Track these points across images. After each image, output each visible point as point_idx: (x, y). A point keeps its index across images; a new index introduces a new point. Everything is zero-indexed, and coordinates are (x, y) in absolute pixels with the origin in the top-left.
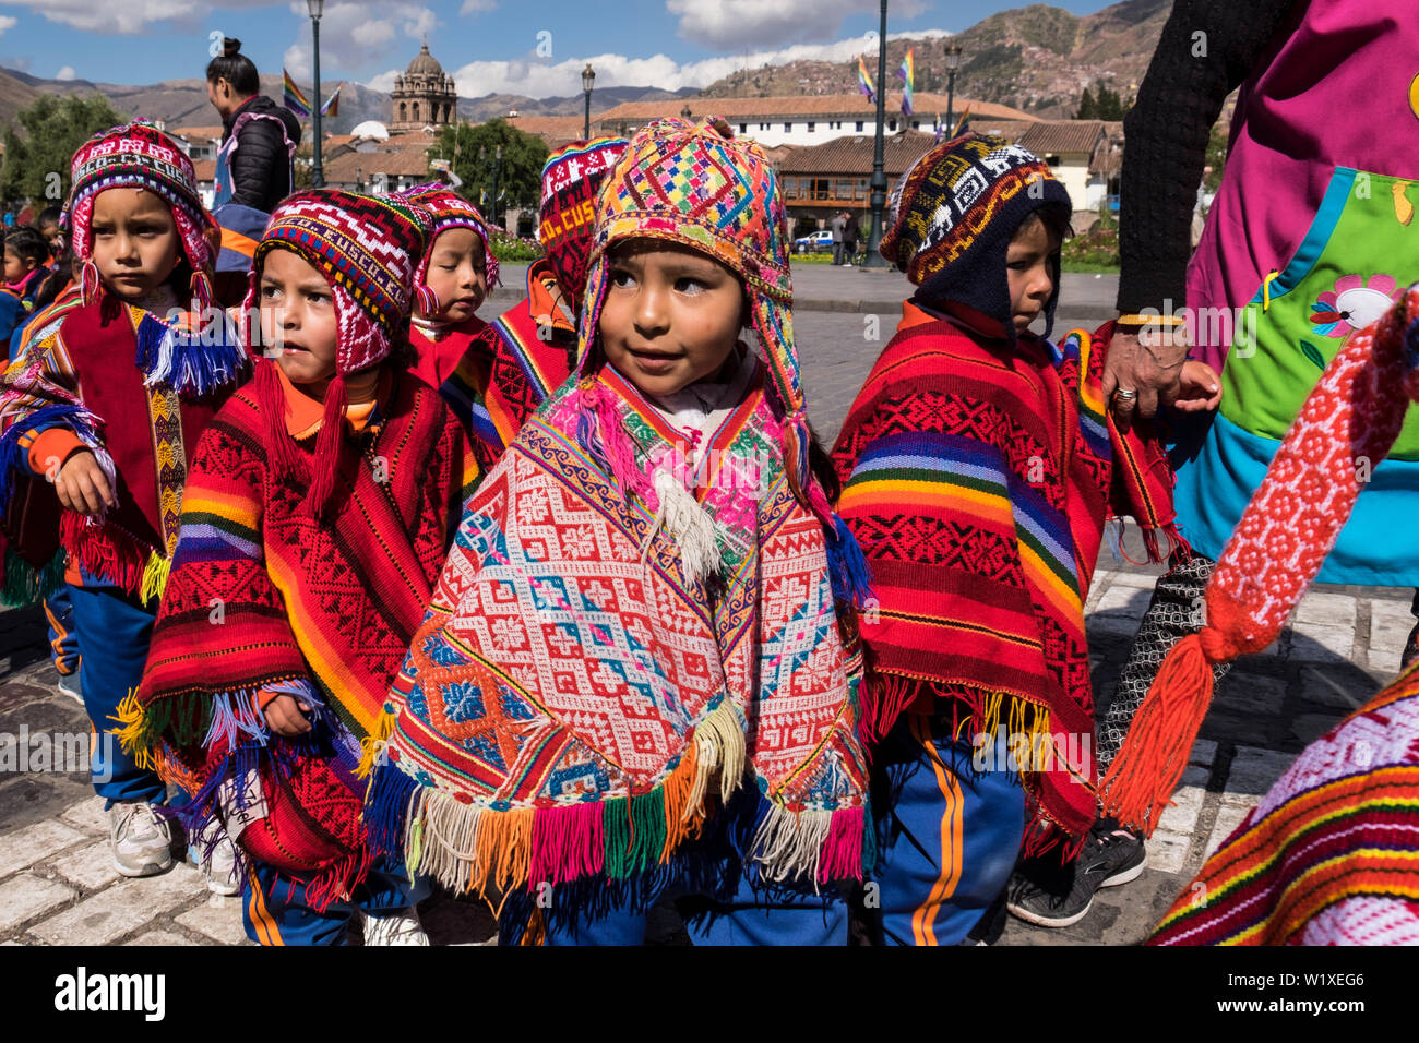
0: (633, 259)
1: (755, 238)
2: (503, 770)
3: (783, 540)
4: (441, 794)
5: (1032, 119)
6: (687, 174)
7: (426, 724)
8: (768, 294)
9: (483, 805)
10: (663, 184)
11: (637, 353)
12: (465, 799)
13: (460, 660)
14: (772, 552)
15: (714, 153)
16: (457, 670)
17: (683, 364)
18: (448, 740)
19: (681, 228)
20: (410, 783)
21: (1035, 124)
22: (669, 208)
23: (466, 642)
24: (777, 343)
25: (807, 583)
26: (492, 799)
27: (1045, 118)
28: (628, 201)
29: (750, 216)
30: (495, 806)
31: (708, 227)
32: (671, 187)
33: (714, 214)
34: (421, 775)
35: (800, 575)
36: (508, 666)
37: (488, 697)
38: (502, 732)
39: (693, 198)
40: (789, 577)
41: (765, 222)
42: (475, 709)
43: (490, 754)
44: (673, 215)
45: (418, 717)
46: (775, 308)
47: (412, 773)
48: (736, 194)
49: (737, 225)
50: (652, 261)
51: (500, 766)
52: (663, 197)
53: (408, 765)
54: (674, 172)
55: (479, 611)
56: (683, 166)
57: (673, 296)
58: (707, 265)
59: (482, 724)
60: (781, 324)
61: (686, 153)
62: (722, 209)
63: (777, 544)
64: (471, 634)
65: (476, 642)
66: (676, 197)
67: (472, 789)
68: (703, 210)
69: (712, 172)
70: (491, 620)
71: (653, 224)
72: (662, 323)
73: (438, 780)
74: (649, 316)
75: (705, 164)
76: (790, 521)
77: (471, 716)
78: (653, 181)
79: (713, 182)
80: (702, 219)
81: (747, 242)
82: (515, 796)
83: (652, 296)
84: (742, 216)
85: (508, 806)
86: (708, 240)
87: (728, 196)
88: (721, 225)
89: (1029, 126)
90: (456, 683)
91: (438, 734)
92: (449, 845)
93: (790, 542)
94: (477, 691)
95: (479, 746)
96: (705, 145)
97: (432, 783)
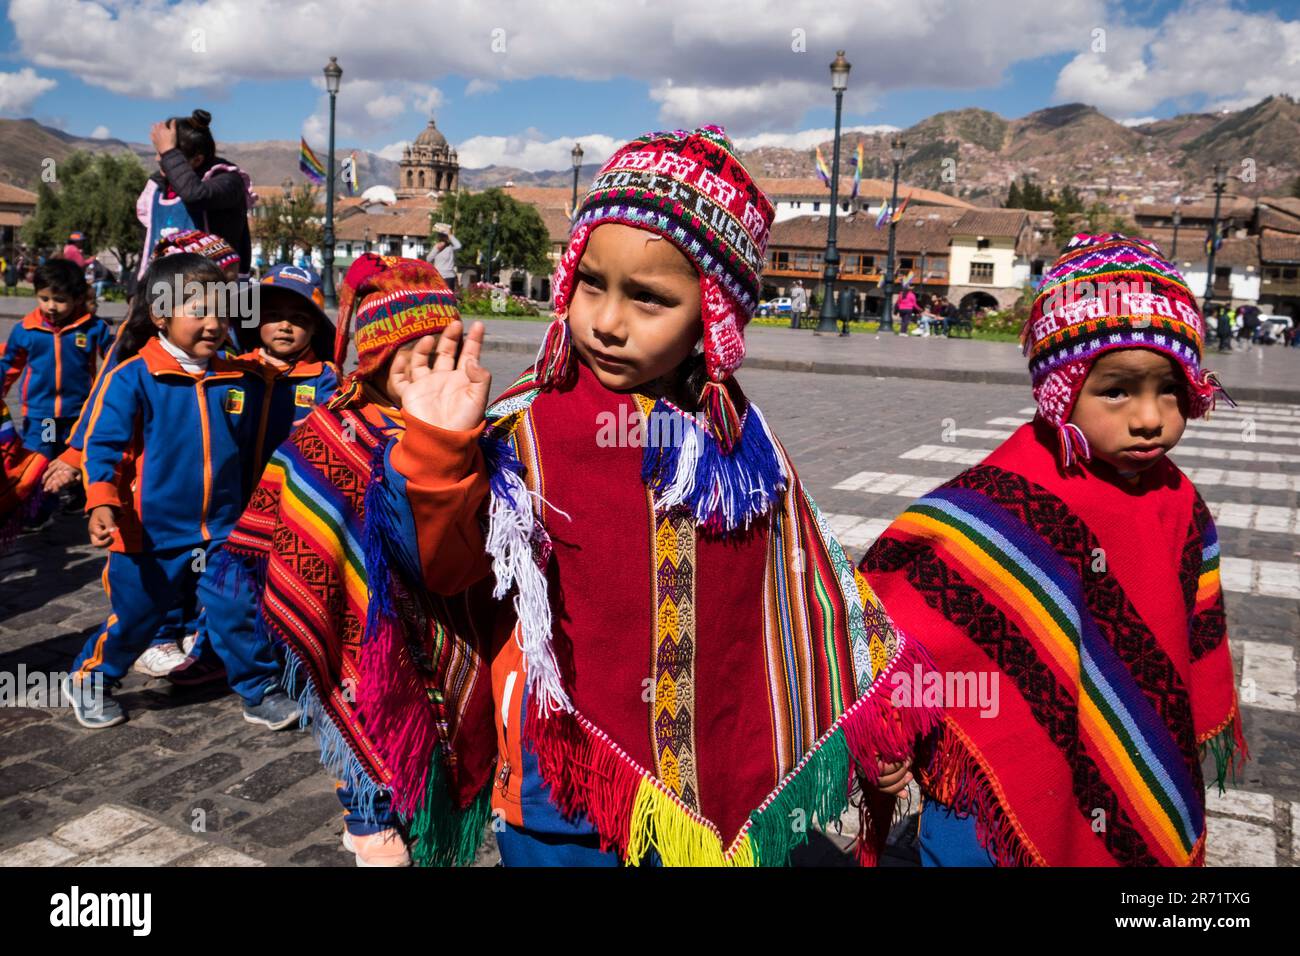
5: (967, 206)
21: (969, 211)
27: (978, 206)
89: (964, 211)
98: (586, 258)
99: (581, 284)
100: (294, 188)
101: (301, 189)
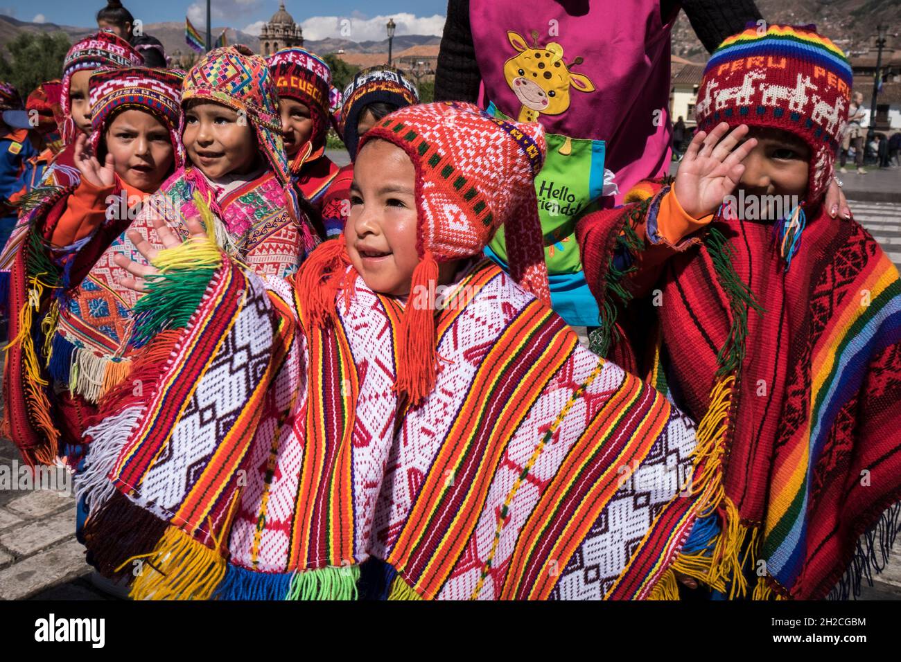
0: (193, 109)
1: (254, 99)
2: (118, 343)
3: (267, 245)
4: (87, 351)
5: (686, 62)
6: (218, 69)
7: (80, 318)
8: (265, 126)
9: (108, 358)
10: (205, 74)
11: (201, 154)
12: (99, 355)
13: (98, 289)
14: (261, 251)
15: (233, 60)
16: (96, 293)
17: (224, 159)
18: (91, 326)
19: (213, 93)
20: (72, 346)
21: (688, 65)
22: (208, 84)
23: (101, 280)
24: (273, 151)
25: (278, 268)
26: (113, 356)
28: (191, 82)
29: (250, 88)
30: (114, 360)
31: (227, 93)
32: (209, 75)
33: (230, 87)
34: (77, 342)
35: (274, 264)
36: (120, 292)
37: (111, 307)
38: (118, 324)
39: (219, 80)
40: (268, 264)
41: (259, 92)
42: (105, 312)
43: (113, 335)
44: (209, 88)
45: (76, 315)
46: (270, 134)
47: (73, 342)
48: (242, 78)
49: (242, 92)
50: (202, 109)
51: (117, 340)
52: (205, 79)
53: (70, 337)
54: (212, 68)
55: (107, 265)
56: (216, 66)
57: (214, 126)
58: (228, 111)
59: (109, 320)
60: (275, 142)
61: (220, 60)
62: (234, 85)
63: (263, 247)
64: (103, 276)
65: (105, 280)
66: (211, 79)
67: (103, 350)
68: (224, 85)
69: (230, 68)
70: (112, 269)
71: (201, 92)
72: (209, 139)
73: (85, 344)
74: (202, 136)
75: (227, 64)
76: (272, 236)
77: (103, 315)
78: (202, 73)
79: (231, 72)
80: (224, 89)
81: (249, 100)
82: (123, 355)
83: (204, 126)
84: (246, 88)
85: (119, 360)
86: (227, 99)
87: (237, 79)
88: (234, 91)
90: (95, 299)
91: (86, 323)
92: (90, 379)
93: (271, 247)
94: (106, 303)
95: (106, 330)
96: (229, 56)
97: (82, 346)
98: (72, 88)
99: (74, 101)
100: (181, 57)
101: (187, 57)
